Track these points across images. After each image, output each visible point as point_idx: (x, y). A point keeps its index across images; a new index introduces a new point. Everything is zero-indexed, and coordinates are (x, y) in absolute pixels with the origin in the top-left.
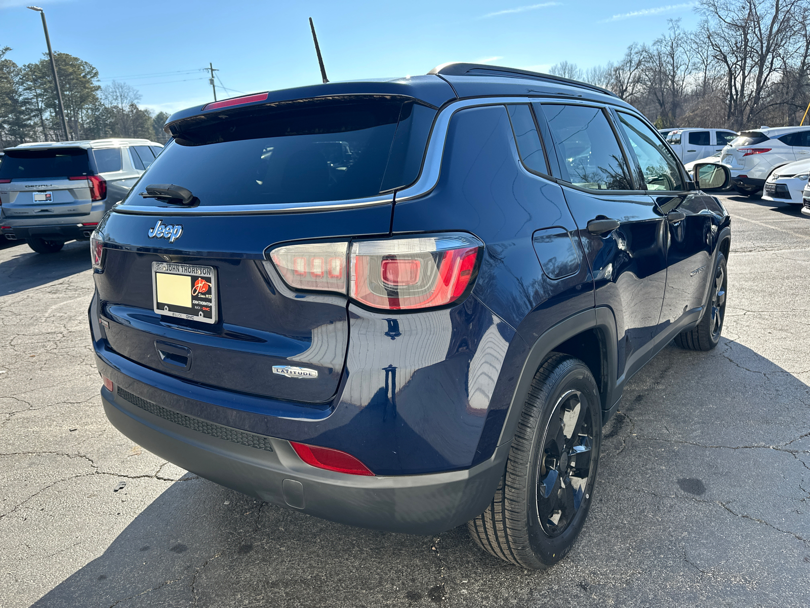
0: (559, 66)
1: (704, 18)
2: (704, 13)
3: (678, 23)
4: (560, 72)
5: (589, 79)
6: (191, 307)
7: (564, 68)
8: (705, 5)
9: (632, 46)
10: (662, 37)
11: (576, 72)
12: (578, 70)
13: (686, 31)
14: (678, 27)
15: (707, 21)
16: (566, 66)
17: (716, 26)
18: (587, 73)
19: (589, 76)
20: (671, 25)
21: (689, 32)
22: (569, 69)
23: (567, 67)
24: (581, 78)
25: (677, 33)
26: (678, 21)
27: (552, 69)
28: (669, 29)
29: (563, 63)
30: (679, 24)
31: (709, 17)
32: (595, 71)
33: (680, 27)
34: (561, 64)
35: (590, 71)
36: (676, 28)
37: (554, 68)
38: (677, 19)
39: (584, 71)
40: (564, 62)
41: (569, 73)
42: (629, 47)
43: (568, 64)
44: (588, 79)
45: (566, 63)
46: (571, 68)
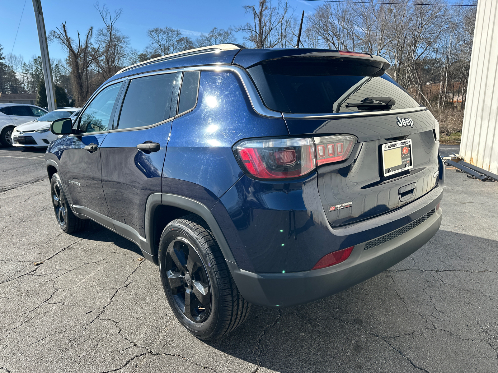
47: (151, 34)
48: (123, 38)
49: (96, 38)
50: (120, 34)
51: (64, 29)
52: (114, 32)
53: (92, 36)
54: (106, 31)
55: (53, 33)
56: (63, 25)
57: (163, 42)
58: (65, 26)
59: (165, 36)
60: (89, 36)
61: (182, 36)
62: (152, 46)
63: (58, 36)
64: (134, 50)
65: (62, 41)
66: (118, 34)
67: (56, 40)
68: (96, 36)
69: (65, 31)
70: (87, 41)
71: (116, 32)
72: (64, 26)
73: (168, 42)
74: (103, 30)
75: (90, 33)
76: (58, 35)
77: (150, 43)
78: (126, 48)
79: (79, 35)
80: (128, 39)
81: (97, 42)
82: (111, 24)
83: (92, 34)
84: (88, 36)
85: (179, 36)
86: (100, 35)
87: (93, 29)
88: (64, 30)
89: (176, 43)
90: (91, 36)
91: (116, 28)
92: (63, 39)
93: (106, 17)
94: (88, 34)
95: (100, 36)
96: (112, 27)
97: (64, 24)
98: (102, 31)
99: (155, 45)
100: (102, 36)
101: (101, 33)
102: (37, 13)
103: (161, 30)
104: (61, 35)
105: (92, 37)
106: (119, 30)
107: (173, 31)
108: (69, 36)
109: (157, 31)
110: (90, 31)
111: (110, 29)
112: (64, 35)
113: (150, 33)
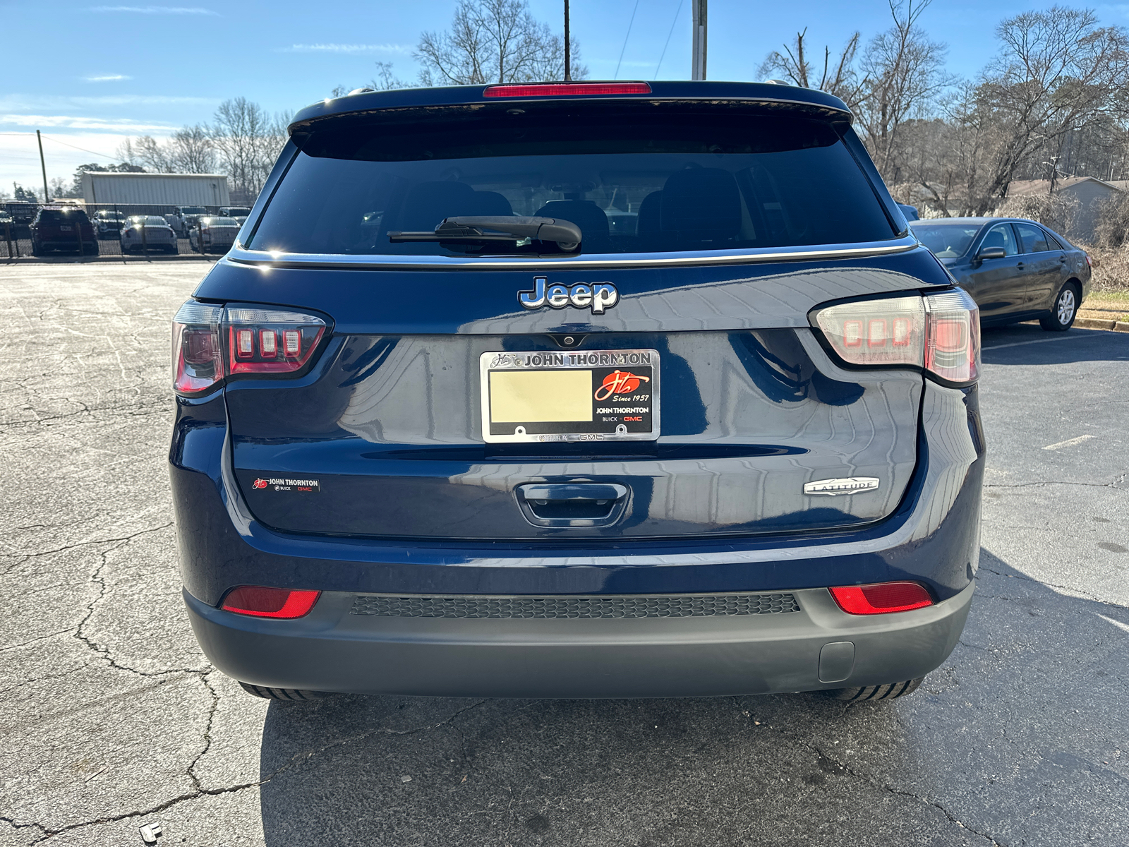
0: (234, 103)
1: (425, 68)
2: (425, 62)
3: (389, 69)
4: (236, 112)
5: (280, 127)
6: (591, 420)
7: (241, 106)
8: (425, 52)
9: (338, 89)
10: (372, 84)
11: (260, 115)
12: (261, 111)
13: (400, 81)
14: (390, 74)
15: (428, 72)
16: (244, 104)
17: (439, 81)
18: (276, 117)
19: (280, 123)
20: (380, 70)
21: (404, 83)
22: (248, 108)
23: (246, 106)
24: (268, 123)
25: (389, 81)
26: (389, 66)
27: (224, 106)
28: (380, 75)
29: (239, 99)
30: (391, 70)
31: (430, 68)
32: (287, 118)
33: (393, 74)
34: (236, 100)
35: (280, 116)
36: (387, 75)
37: (226, 105)
38: (387, 63)
39: (272, 116)
40: (241, 98)
41: (249, 115)
42: (335, 91)
43: (247, 103)
44: (278, 126)
45: (244, 101)
46: (252, 108)
47: (1007, 32)
48: (931, 49)
49: (864, 57)
50: (923, 42)
51: (800, 45)
52: (911, 37)
53: (855, 54)
54: (892, 38)
55: (774, 57)
56: (798, 38)
57: (1036, 49)
58: (803, 38)
59: (1045, 33)
60: (848, 55)
61: (1096, 28)
62: (1003, 62)
63: (783, 63)
64: (951, 77)
65: (788, 73)
66: (920, 41)
67: (777, 73)
68: (864, 53)
69: (800, 49)
70: (841, 66)
71: (915, 38)
72: (801, 38)
73: (1051, 47)
74: (885, 36)
75: (851, 48)
76: (783, 60)
77: (999, 55)
78: (934, 74)
79: (827, 54)
80: (940, 52)
81: (864, 66)
82: (910, 18)
83: (854, 49)
84: (845, 55)
85: (1087, 26)
86: (875, 49)
87: (860, 39)
88: (798, 47)
89: (1075, 47)
90: (852, 55)
91: (918, 29)
92: (792, 68)
93: (902, 6)
94: (847, 52)
95: (875, 53)
96: (909, 25)
97: (801, 35)
98: (882, 39)
99: (1011, 59)
100: (880, 51)
101: (879, 43)
102: (697, 23)
103: (1038, 18)
104: (791, 60)
105: (854, 57)
106: (923, 33)
107: (1072, 15)
108: (805, 60)
109: (1024, 22)
110: (852, 43)
111: (903, 31)
112: (797, 59)
113: (1005, 29)
